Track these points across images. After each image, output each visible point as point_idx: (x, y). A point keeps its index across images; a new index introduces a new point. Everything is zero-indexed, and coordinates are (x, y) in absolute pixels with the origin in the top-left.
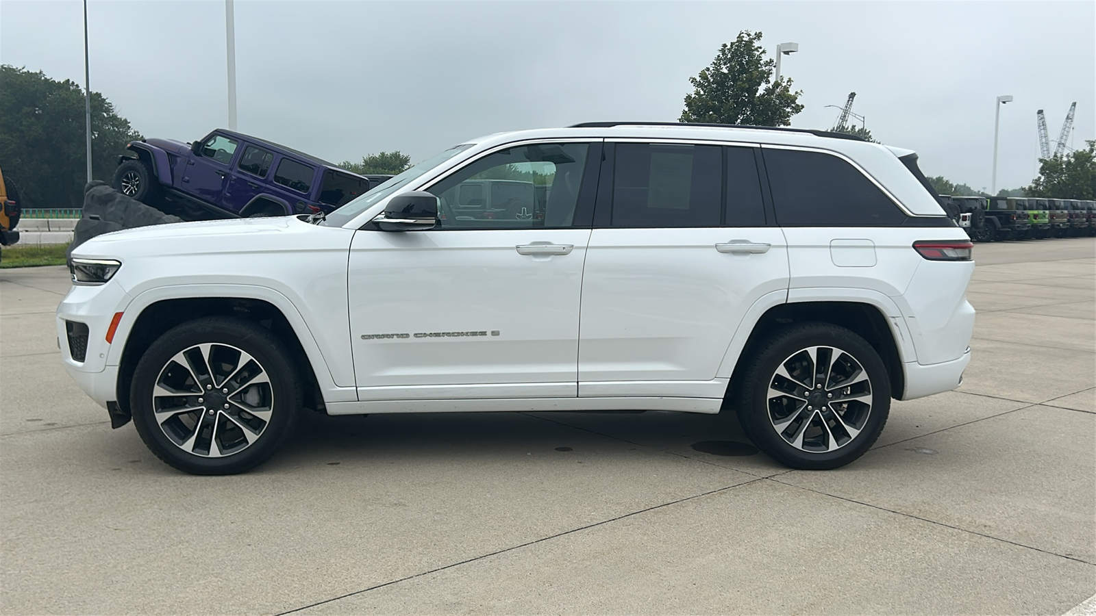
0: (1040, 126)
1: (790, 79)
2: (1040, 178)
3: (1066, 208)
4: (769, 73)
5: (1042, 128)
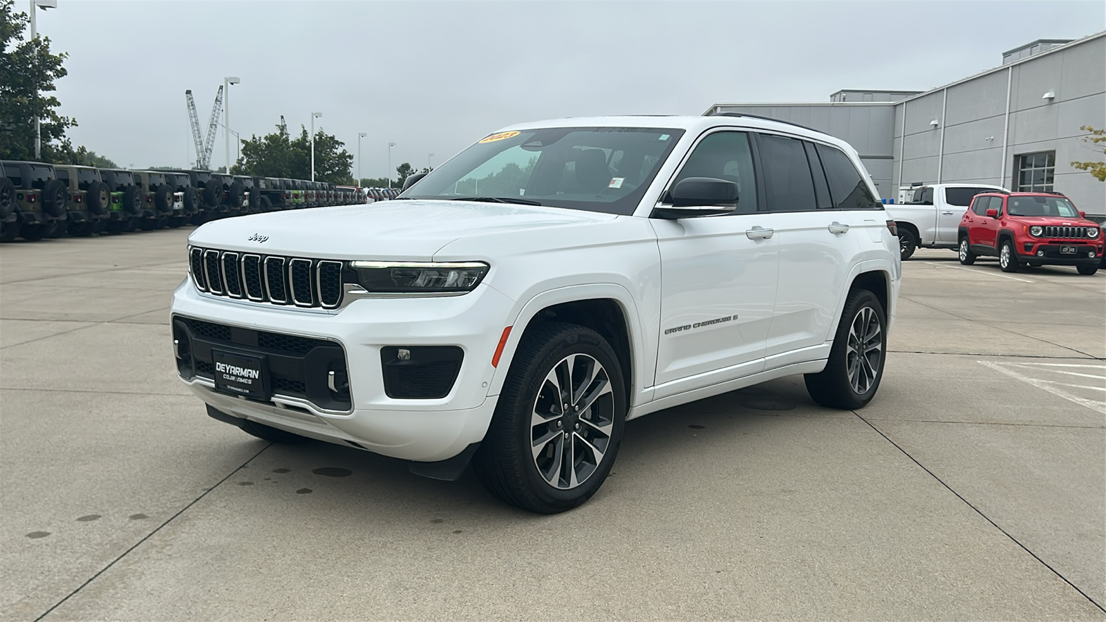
0: (189, 106)
1: (47, 37)
2: (243, 159)
3: (302, 189)
4: (23, 27)
5: (191, 107)
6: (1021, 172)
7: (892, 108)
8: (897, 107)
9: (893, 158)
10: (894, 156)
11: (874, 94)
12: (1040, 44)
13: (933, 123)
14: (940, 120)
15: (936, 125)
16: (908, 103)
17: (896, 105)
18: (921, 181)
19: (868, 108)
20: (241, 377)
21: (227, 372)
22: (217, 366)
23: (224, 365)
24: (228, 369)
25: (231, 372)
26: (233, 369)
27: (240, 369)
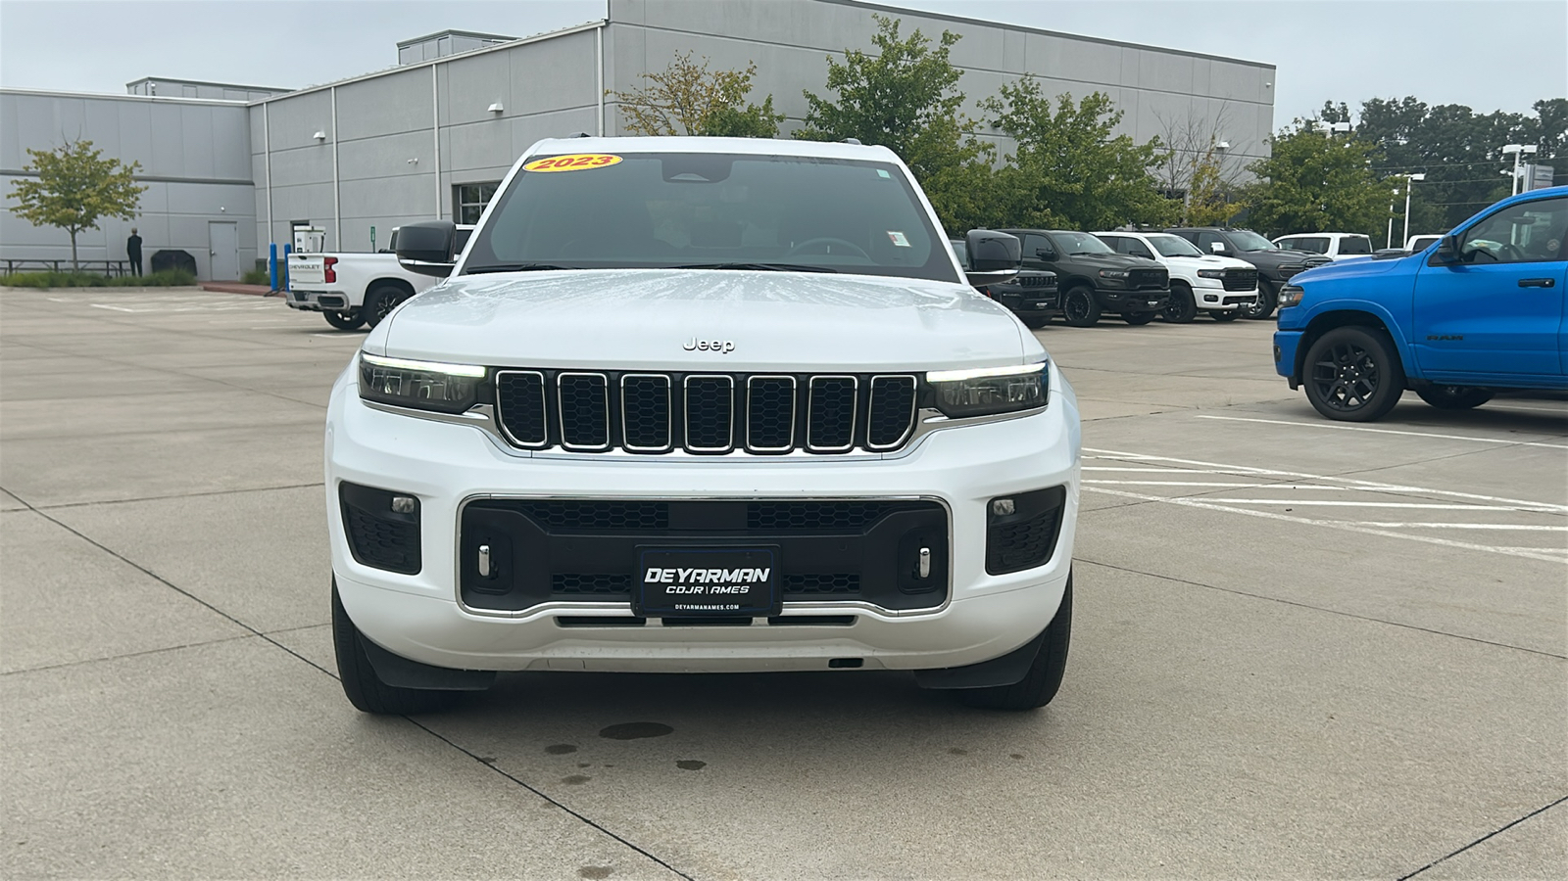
6: (463, 208)
7: (243, 110)
8: (251, 109)
9: (253, 184)
10: (255, 181)
11: (199, 87)
12: (450, 36)
13: (317, 135)
14: (328, 132)
15: (322, 139)
16: (269, 105)
17: (250, 107)
18: (306, 218)
19: (209, 108)
20: (721, 585)
21: (682, 580)
22: (649, 574)
23: (674, 571)
24: (683, 575)
25: (692, 580)
26: (699, 575)
27: (719, 571)
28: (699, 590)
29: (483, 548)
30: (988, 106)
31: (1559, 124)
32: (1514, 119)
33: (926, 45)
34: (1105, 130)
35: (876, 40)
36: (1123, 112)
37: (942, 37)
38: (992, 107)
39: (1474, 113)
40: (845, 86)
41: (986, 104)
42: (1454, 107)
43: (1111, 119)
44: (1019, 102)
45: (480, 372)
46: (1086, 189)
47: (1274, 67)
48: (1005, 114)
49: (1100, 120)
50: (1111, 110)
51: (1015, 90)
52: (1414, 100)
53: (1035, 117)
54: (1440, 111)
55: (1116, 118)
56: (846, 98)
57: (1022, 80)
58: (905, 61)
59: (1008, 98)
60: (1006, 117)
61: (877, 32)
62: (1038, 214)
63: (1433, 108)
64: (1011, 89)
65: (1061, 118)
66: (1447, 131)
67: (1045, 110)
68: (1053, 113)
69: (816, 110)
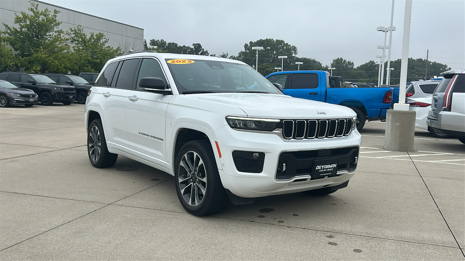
20: (329, 169)
21: (322, 168)
22: (317, 167)
23: (321, 166)
24: (323, 167)
25: (324, 168)
26: (326, 167)
27: (329, 165)
28: (325, 170)
29: (284, 164)
30: (66, 34)
31: (199, 50)
32: (188, 48)
33: (50, 13)
34: (103, 44)
35: (30, 9)
36: (109, 39)
37: (54, 11)
38: (68, 34)
39: (178, 45)
40: (21, 23)
41: (66, 33)
42: (173, 43)
43: (105, 41)
44: (76, 33)
45: (279, 121)
46: (101, 61)
47: (143, 30)
48: (72, 37)
49: (102, 41)
50: (105, 38)
51: (75, 29)
52: (163, 41)
53: (82, 38)
54: (170, 44)
55: (106, 41)
56: (22, 27)
57: (77, 27)
58: (41, 17)
59: (72, 32)
60: (72, 38)
61: (30, 6)
62: (87, 68)
63: (168, 43)
64: (73, 29)
65: (90, 39)
66: (172, 50)
67: (85, 37)
68: (88, 37)
69: (8, 30)
